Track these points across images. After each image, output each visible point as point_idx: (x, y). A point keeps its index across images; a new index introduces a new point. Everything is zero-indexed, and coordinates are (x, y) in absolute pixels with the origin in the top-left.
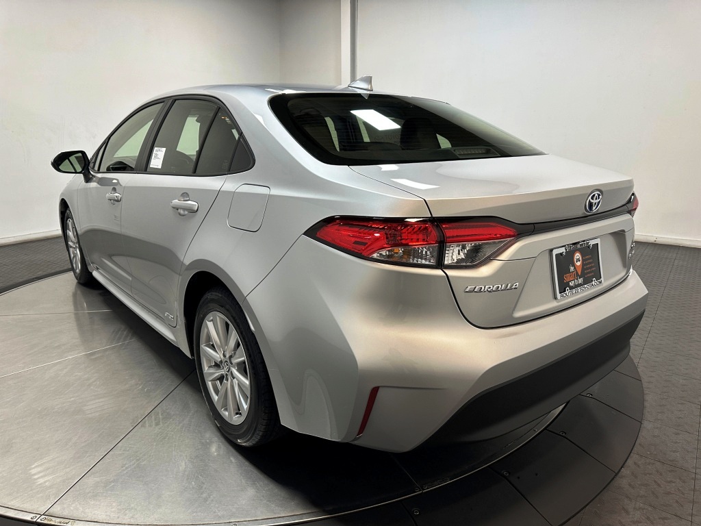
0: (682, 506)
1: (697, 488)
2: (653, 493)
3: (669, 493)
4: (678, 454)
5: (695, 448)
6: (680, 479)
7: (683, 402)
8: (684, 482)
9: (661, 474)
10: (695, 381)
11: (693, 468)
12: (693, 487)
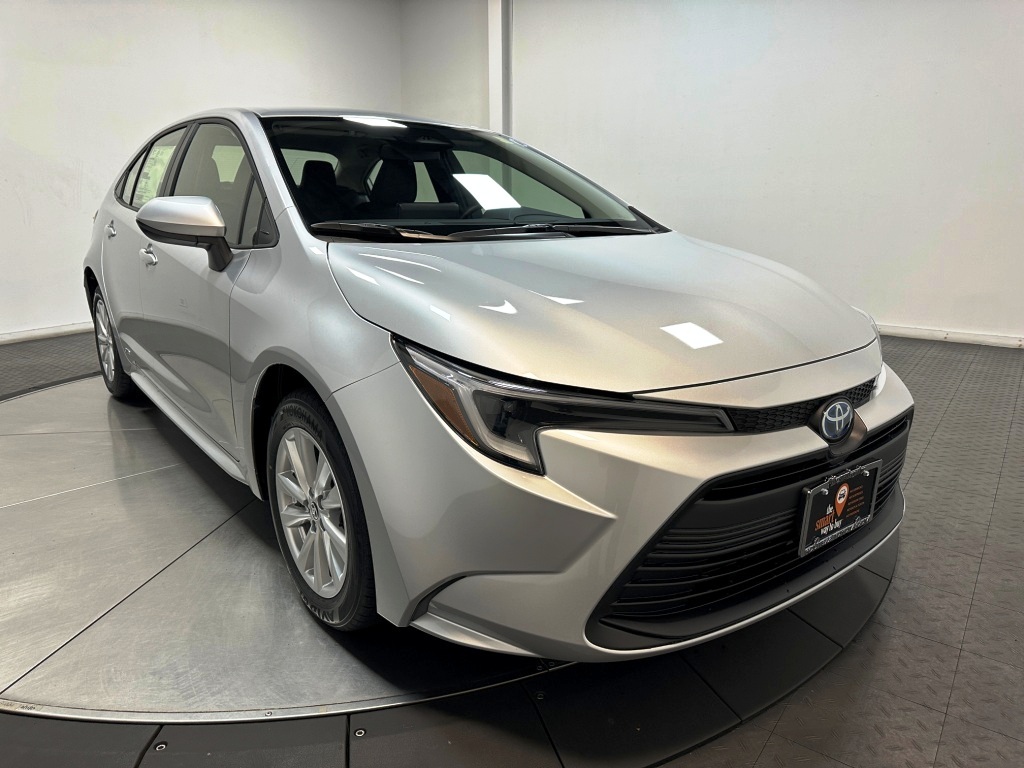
0: (935, 693)
1: (960, 668)
2: (895, 675)
3: (917, 676)
4: (938, 624)
5: (965, 616)
6: (938, 657)
7: (956, 554)
8: (943, 661)
9: (910, 650)
10: (977, 525)
11: (959, 642)
12: (954, 668)
